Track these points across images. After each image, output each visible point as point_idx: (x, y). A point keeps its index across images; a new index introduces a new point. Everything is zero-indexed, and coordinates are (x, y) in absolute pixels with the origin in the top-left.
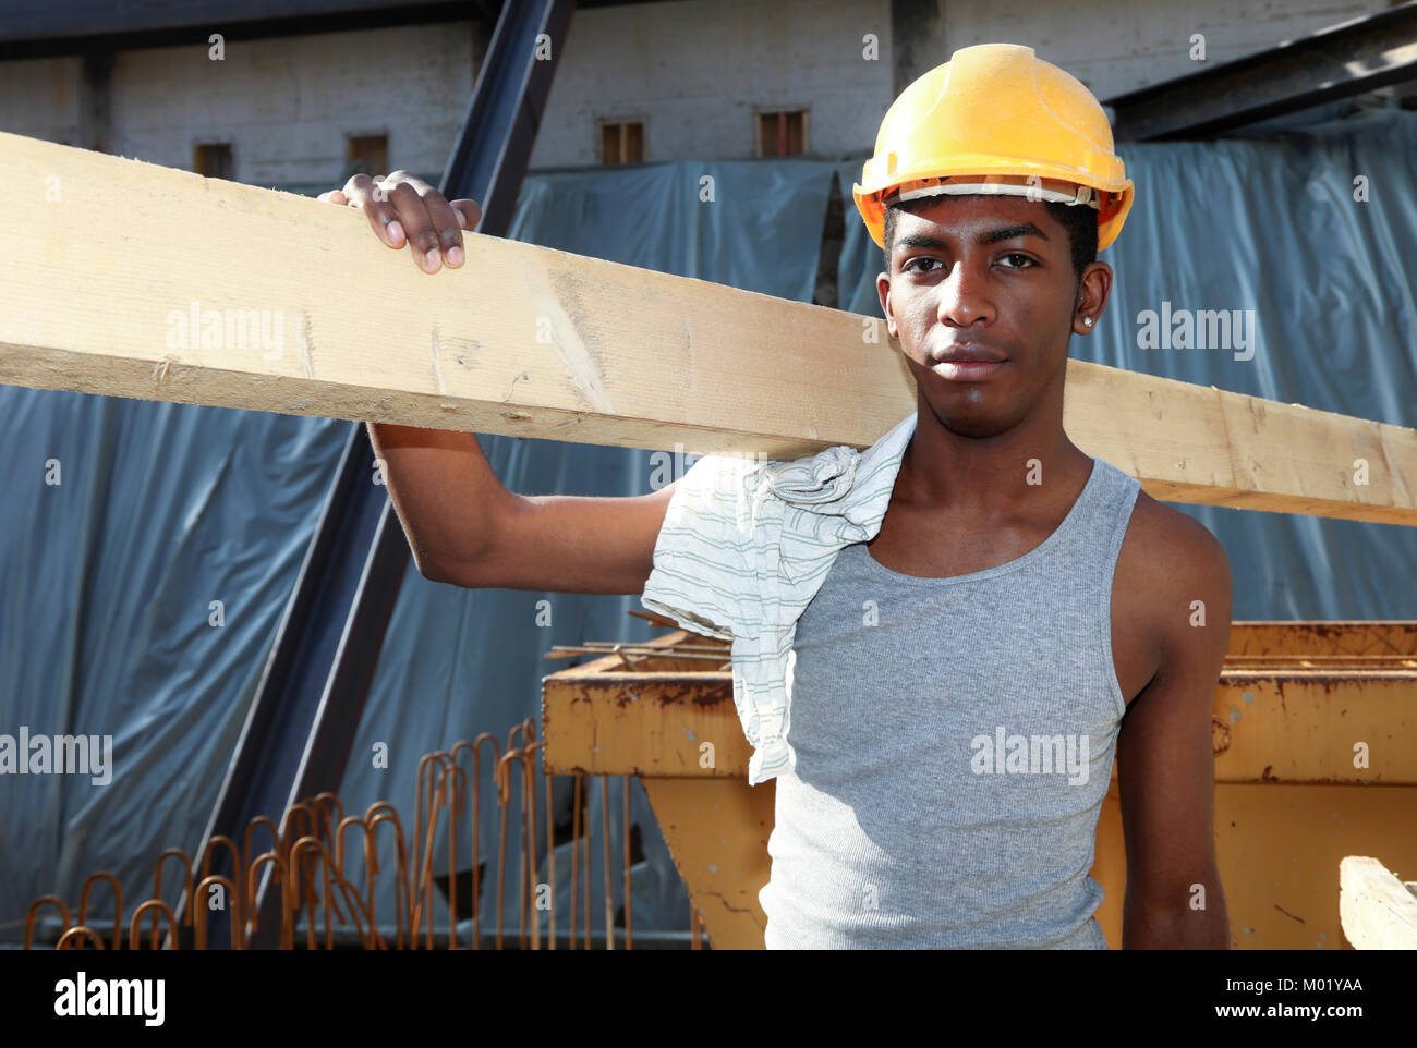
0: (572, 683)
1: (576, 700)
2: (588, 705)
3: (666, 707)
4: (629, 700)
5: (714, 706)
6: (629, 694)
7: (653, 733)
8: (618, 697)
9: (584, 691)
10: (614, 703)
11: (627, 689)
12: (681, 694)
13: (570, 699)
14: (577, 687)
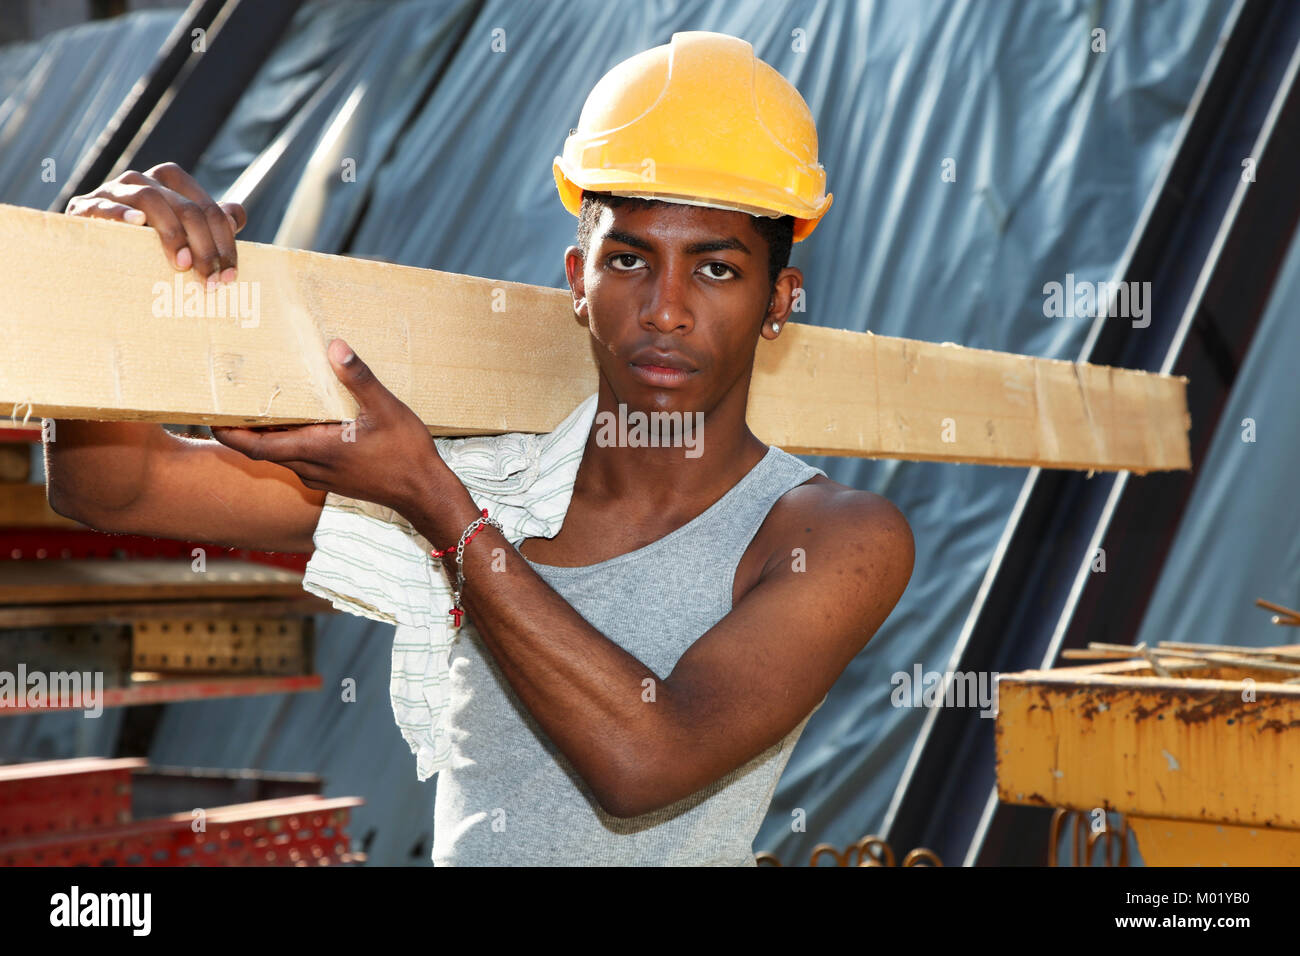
0: (1029, 684)
1: (1033, 707)
2: (1048, 714)
3: (1142, 722)
4: (1096, 710)
5: (1202, 724)
6: (1096, 702)
7: (1126, 756)
8: (1083, 706)
9: (1043, 696)
10: (1079, 714)
11: (1094, 696)
12: (1160, 706)
13: (1027, 706)
14: (1035, 690)
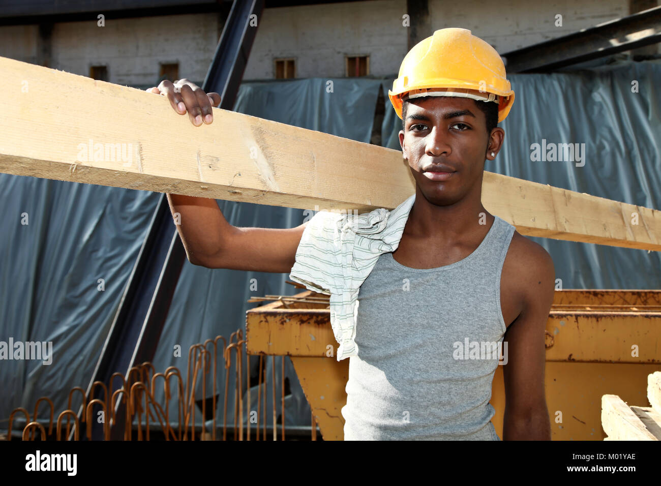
0: (260, 313)
1: (261, 321)
2: (267, 324)
3: (302, 325)
4: (285, 321)
5: (324, 325)
6: (285, 319)
7: (296, 337)
8: (280, 320)
9: (265, 317)
10: (279, 323)
11: (284, 317)
12: (309, 319)
13: (259, 321)
14: (262, 315)
